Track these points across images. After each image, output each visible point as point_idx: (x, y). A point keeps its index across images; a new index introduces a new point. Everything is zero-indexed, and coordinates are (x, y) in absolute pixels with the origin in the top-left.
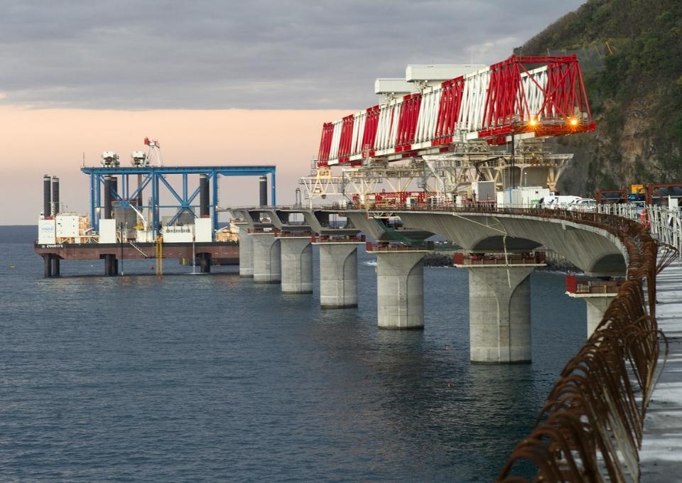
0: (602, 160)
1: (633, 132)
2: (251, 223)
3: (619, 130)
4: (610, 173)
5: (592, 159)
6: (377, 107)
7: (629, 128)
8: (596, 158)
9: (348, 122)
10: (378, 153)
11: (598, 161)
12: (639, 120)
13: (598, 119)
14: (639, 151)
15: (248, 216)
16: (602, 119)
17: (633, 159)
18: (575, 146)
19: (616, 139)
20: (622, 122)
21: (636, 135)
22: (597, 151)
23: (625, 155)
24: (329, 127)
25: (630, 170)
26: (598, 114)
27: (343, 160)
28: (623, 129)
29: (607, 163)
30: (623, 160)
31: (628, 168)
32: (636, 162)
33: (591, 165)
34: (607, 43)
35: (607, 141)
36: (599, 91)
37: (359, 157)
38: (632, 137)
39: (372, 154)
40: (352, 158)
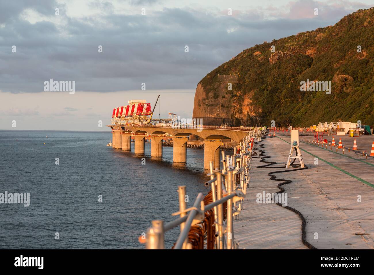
0: (236, 113)
1: (247, 104)
2: (122, 131)
3: (242, 103)
4: (238, 117)
5: (232, 112)
6: (123, 107)
7: (245, 102)
8: (233, 112)
9: (118, 109)
10: (123, 115)
11: (235, 113)
12: (248, 100)
13: (235, 99)
14: (248, 110)
15: (121, 128)
16: (236, 99)
17: (246, 113)
18: (227, 108)
19: (241, 106)
20: (243, 100)
21: (247, 105)
22: (234, 109)
23: (244, 111)
24: (115, 110)
25: (245, 116)
26: (235, 97)
27: (117, 117)
28: (243, 102)
29: (238, 114)
30: (243, 113)
31: (244, 116)
32: (247, 114)
33: (232, 114)
34: (238, 73)
35: (238, 106)
36: (236, 89)
37: (120, 116)
38: (246, 105)
39: (122, 116)
40: (119, 116)
